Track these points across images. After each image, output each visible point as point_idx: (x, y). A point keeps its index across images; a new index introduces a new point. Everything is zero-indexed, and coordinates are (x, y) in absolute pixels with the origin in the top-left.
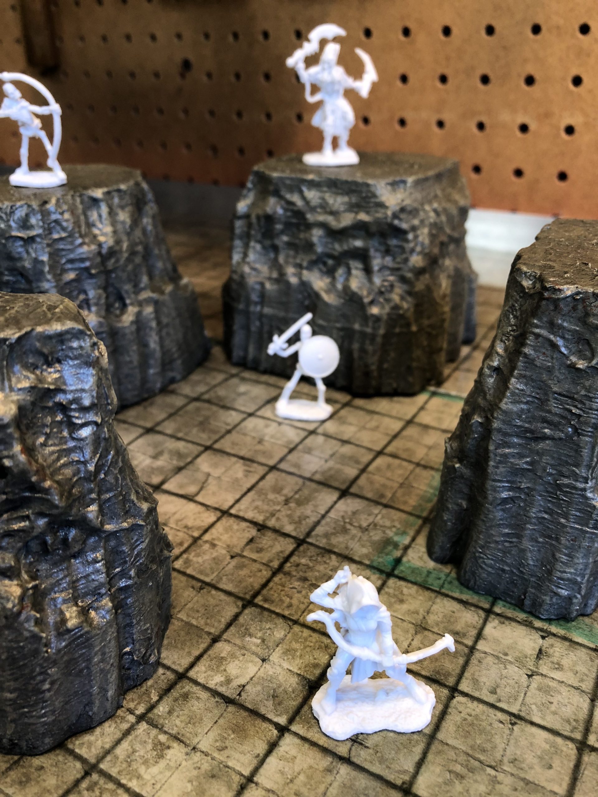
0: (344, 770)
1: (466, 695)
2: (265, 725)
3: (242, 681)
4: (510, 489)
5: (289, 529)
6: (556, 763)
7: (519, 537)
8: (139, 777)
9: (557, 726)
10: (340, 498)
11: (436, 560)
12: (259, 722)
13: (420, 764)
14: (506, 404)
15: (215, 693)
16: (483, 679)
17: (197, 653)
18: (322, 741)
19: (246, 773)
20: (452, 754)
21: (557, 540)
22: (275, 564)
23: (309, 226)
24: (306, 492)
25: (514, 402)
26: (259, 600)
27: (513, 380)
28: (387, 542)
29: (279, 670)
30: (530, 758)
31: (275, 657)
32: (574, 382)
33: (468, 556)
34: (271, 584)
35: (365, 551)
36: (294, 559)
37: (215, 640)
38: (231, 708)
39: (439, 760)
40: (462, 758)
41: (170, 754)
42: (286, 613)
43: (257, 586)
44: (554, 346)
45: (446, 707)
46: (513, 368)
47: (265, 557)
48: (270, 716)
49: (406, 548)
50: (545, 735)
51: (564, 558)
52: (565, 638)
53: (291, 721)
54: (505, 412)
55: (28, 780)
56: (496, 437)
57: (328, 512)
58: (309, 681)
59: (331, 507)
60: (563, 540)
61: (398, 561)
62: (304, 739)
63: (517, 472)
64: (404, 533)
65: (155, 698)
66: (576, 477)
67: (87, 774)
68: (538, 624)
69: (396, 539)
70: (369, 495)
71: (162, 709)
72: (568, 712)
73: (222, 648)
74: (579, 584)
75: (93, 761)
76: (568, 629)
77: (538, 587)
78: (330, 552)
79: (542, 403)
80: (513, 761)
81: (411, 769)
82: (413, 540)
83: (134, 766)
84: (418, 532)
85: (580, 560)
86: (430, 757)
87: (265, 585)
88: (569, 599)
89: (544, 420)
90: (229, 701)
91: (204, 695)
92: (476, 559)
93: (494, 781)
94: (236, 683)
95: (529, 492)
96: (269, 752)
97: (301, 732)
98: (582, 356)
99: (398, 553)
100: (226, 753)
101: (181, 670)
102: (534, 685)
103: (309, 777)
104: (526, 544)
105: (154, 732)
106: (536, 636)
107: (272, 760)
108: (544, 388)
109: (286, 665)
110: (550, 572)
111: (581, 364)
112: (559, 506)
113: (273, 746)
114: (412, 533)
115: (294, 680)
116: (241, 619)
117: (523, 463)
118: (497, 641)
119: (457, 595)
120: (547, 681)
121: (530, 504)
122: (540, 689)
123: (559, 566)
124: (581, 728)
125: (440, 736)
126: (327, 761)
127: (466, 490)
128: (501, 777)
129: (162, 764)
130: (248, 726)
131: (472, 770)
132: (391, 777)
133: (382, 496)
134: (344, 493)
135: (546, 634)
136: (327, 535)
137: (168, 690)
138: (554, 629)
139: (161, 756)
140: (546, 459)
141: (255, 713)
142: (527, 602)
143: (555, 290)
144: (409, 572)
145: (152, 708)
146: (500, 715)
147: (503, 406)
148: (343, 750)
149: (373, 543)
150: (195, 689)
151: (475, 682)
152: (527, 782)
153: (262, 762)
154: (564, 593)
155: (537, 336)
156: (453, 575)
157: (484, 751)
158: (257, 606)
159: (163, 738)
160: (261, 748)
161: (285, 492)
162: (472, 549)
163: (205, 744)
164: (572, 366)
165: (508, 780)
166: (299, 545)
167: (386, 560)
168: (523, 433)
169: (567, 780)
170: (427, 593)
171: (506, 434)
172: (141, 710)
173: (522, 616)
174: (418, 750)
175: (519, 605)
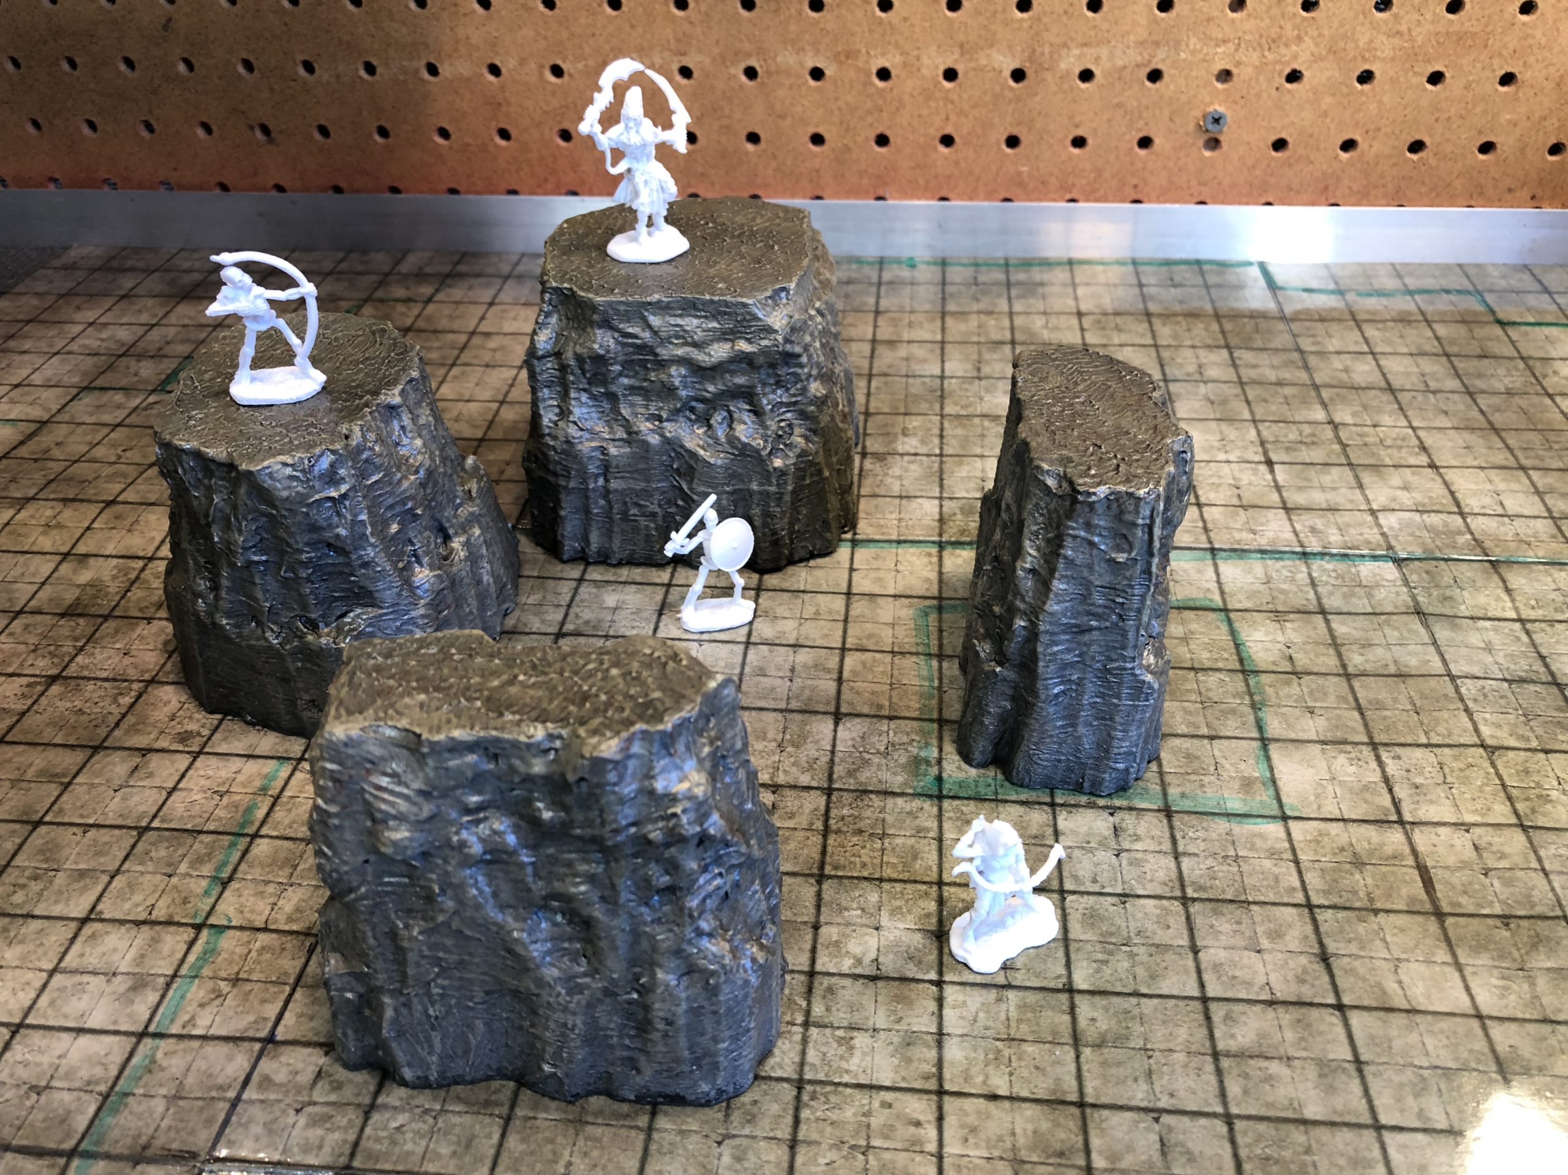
0: (1011, 994)
1: (1074, 892)
2: (921, 986)
3: (873, 955)
4: (1062, 683)
5: (805, 780)
6: (1172, 922)
7: (1074, 725)
8: (847, 1072)
9: (1159, 891)
10: (836, 724)
11: (977, 766)
12: (913, 985)
13: (1068, 965)
14: (1052, 606)
15: (856, 977)
16: (1081, 873)
17: (808, 946)
18: (979, 979)
19: (934, 1029)
20: (1089, 947)
21: (1111, 719)
22: (819, 825)
23: (662, 364)
24: (794, 728)
25: (1059, 602)
26: (828, 870)
27: (1055, 583)
28: (917, 762)
29: (898, 933)
30: (1150, 926)
31: (885, 920)
32: (1115, 574)
33: (1020, 755)
34: (829, 849)
35: (900, 779)
36: (834, 813)
37: (816, 927)
38: (880, 984)
39: (1081, 955)
40: (1098, 947)
41: (857, 1042)
42: (866, 874)
43: (817, 857)
44: (1092, 544)
45: (1063, 909)
46: (1052, 571)
47: (803, 821)
48: (920, 976)
49: (939, 761)
50: (1151, 902)
51: (1120, 734)
52: (1130, 809)
53: (940, 973)
54: (1052, 614)
55: (754, 1116)
56: (1044, 638)
57: (834, 746)
58: (932, 932)
59: (835, 739)
60: (1117, 719)
61: (939, 779)
62: (962, 984)
63: (1065, 666)
64: (927, 744)
65: (804, 1004)
66: (1124, 658)
67: (800, 1089)
68: (1101, 802)
69: (923, 754)
70: (866, 710)
71: (818, 1010)
72: (1161, 875)
73: (829, 933)
74: (1133, 754)
75: (796, 1076)
76: (1129, 798)
77: (1097, 768)
78: (865, 792)
79: (1085, 598)
80: (1139, 933)
81: (1064, 972)
82: (941, 750)
83: (835, 1065)
84: (940, 739)
85: (1133, 733)
86: (1073, 956)
87: (824, 852)
88: (1127, 770)
89: (1089, 613)
90: (874, 978)
91: (847, 982)
92: (1030, 757)
93: (1132, 955)
94: (867, 960)
95: (1080, 683)
96: (941, 1007)
97: (956, 979)
98: (1120, 549)
99: (935, 771)
100: (905, 1021)
101: (806, 969)
102: (1124, 863)
103: (988, 1012)
104: (1082, 730)
105: (828, 1031)
106: (1105, 814)
107: (946, 1011)
108: (1087, 584)
109: (902, 926)
110: (1107, 751)
111: (1121, 557)
112: (1111, 688)
113: (940, 1001)
114: (935, 742)
115: (918, 937)
116: (826, 896)
117: (1070, 657)
118: (1074, 832)
119: (1014, 797)
120: (1134, 855)
121: (1080, 694)
122: (1130, 864)
123: (1115, 743)
124: (1177, 885)
125: (1071, 936)
126: (993, 994)
127: (1010, 692)
128: (1135, 949)
129: (857, 1053)
130: (906, 992)
131: (1111, 953)
132: (1052, 985)
133: (880, 707)
134: (838, 717)
135: (1113, 811)
136: (851, 773)
137: (810, 991)
138: (1117, 802)
139: (852, 1048)
140: (1094, 648)
141: (903, 979)
142: (1086, 785)
143: (1089, 494)
144: (956, 788)
145: (808, 1013)
146: (1110, 899)
147: (1047, 607)
148: (1001, 980)
149: (904, 767)
150: (834, 980)
151: (1075, 878)
152: (1158, 946)
153: (941, 1017)
154: (1121, 766)
155: (1075, 537)
156: (1000, 776)
157: (1112, 934)
158: (831, 877)
159: (840, 1033)
160: (932, 1006)
161: (771, 734)
162: (1023, 748)
163: (881, 1021)
164: (1113, 561)
165: (1142, 950)
166: (829, 795)
167: (927, 782)
168: (1069, 629)
169: (1185, 932)
170: (987, 804)
171: (1053, 634)
172: (800, 1019)
173: (1084, 799)
174: (1061, 953)
175: (1079, 789)
